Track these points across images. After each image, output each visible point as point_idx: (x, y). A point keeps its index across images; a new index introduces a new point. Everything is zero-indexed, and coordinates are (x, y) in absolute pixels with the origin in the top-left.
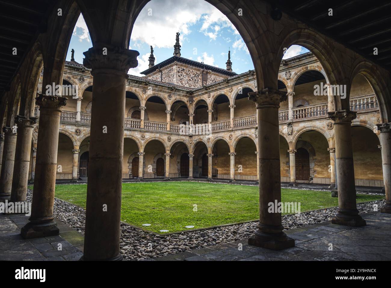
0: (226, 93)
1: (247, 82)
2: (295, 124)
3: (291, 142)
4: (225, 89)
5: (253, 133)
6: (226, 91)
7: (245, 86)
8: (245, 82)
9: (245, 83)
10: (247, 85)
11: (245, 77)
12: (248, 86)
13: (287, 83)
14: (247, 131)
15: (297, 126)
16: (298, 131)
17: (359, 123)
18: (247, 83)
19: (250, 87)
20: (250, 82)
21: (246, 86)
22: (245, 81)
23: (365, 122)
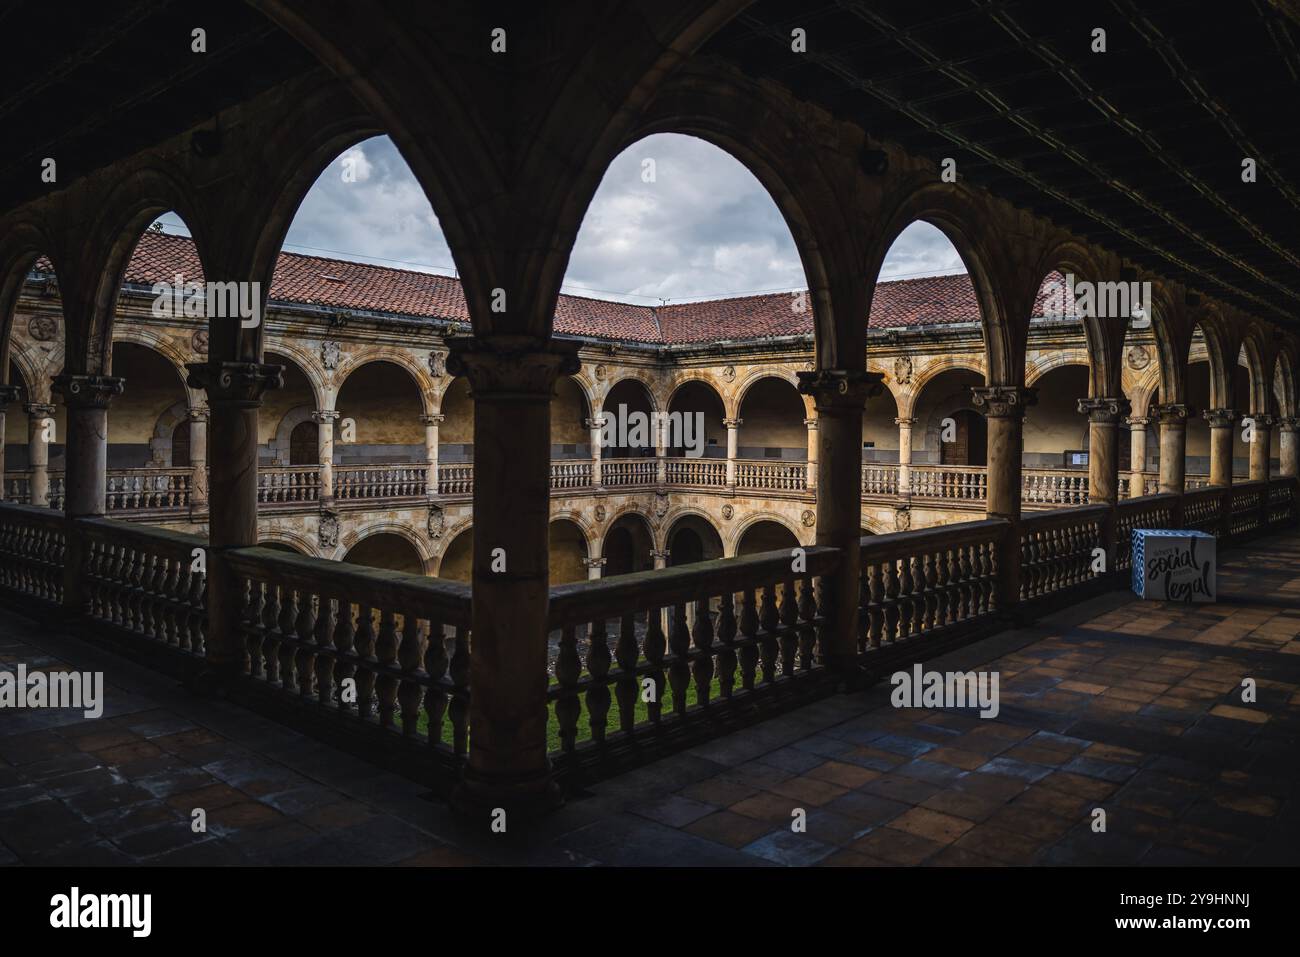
0: (172, 347)
1: (290, 336)
2: (449, 508)
3: (433, 559)
4: (171, 331)
5: (309, 531)
6: (171, 340)
7: (277, 348)
8: (283, 336)
9: (280, 339)
10: (286, 346)
11: (300, 319)
12: (288, 351)
13: (431, 386)
14: (285, 523)
15: (453, 515)
16: (455, 528)
17: (569, 516)
18: (289, 341)
19: (301, 360)
20: (302, 342)
21: (282, 349)
22: (285, 331)
23: (577, 514)
